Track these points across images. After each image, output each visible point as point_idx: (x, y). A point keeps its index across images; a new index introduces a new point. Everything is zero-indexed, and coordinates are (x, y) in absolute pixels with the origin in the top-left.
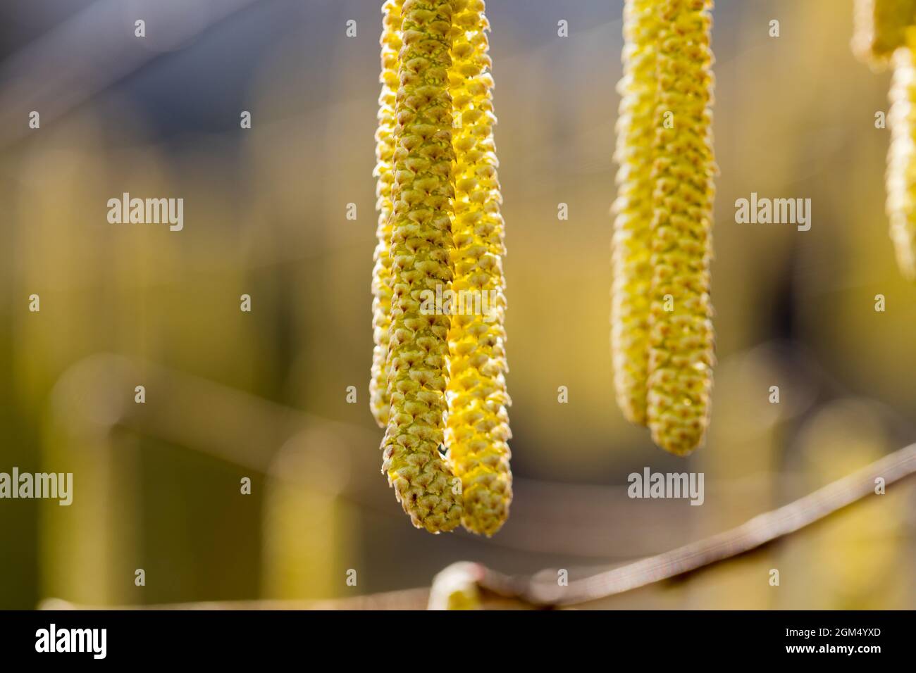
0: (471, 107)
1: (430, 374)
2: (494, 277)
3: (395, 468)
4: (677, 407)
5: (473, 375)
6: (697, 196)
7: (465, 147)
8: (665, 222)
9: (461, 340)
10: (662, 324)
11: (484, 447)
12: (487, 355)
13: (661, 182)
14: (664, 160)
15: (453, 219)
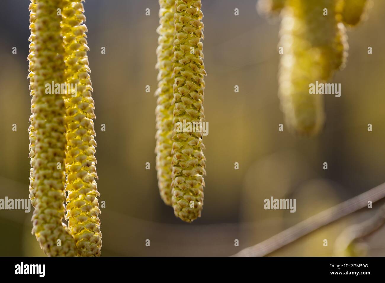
0: (75, 42)
1: (55, 182)
2: (90, 130)
3: (38, 231)
4: (185, 197)
5: (80, 181)
6: (195, 86)
7: (72, 63)
8: (179, 101)
9: (73, 164)
10: (177, 154)
11: (86, 219)
12: (86, 171)
13: (176, 80)
14: (178, 68)
15: (66, 101)
